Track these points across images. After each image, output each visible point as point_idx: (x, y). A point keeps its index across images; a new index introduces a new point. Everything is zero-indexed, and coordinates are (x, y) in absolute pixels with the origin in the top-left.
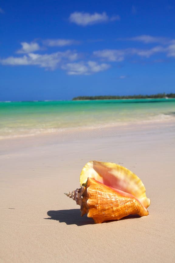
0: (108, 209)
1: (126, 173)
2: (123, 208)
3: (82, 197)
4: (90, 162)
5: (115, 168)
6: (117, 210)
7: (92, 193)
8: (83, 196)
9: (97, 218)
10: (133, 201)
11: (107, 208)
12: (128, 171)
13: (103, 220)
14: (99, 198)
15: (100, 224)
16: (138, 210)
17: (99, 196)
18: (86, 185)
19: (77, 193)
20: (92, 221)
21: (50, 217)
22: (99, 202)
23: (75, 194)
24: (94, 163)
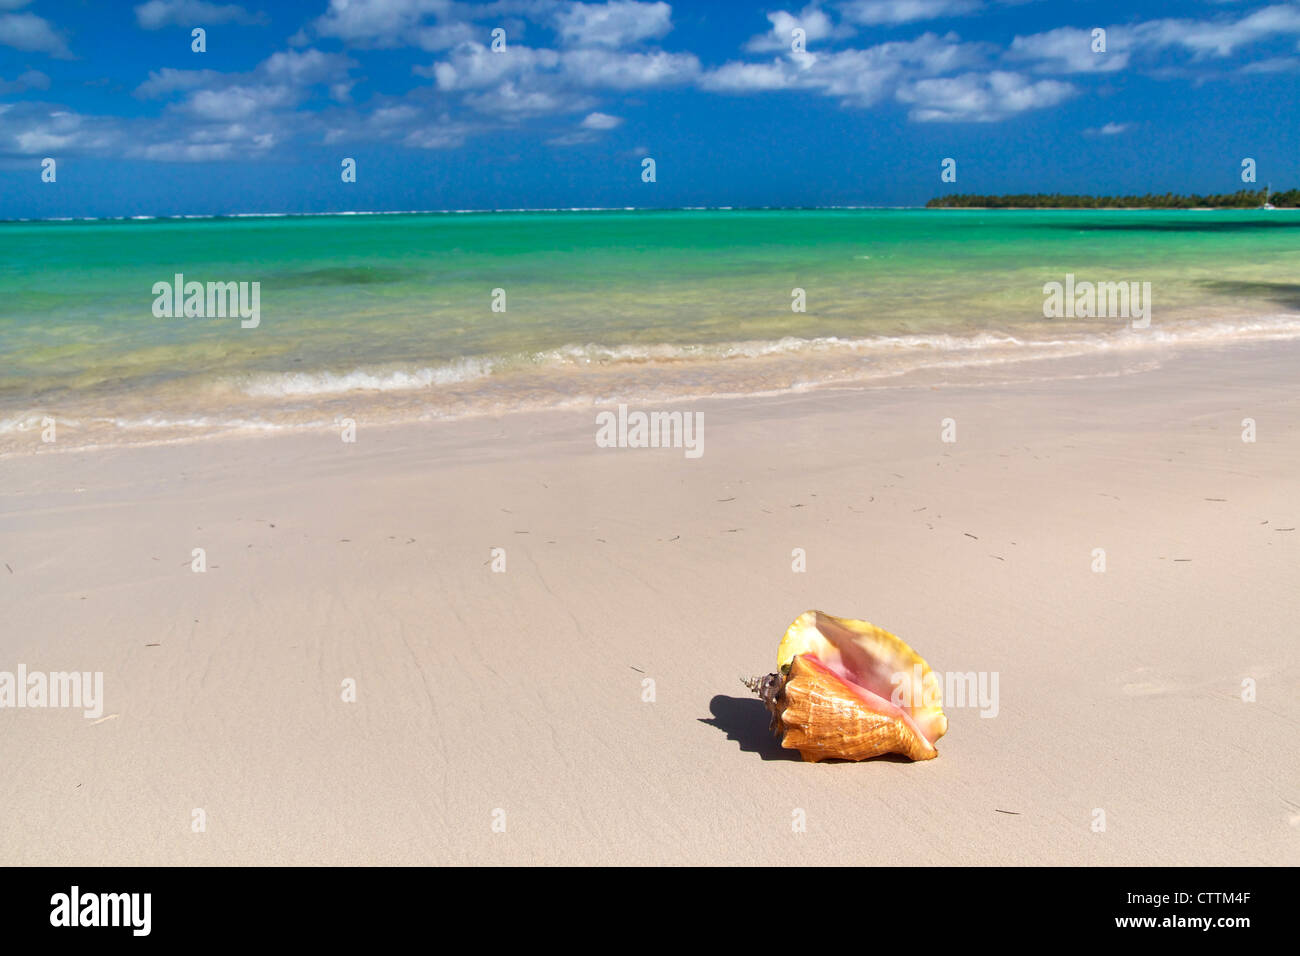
0: (830, 738)
1: (896, 647)
2: (868, 739)
3: (774, 700)
4: (809, 612)
5: (868, 635)
6: (853, 743)
7: (797, 697)
8: (777, 700)
9: (806, 752)
10: (894, 726)
11: (828, 734)
12: (900, 645)
13: (821, 757)
14: (811, 711)
15: (812, 765)
16: (904, 748)
17: (813, 704)
18: (789, 671)
19: (767, 685)
20: (795, 755)
21: (712, 717)
22: (810, 720)
23: (764, 687)
24: (819, 615)
